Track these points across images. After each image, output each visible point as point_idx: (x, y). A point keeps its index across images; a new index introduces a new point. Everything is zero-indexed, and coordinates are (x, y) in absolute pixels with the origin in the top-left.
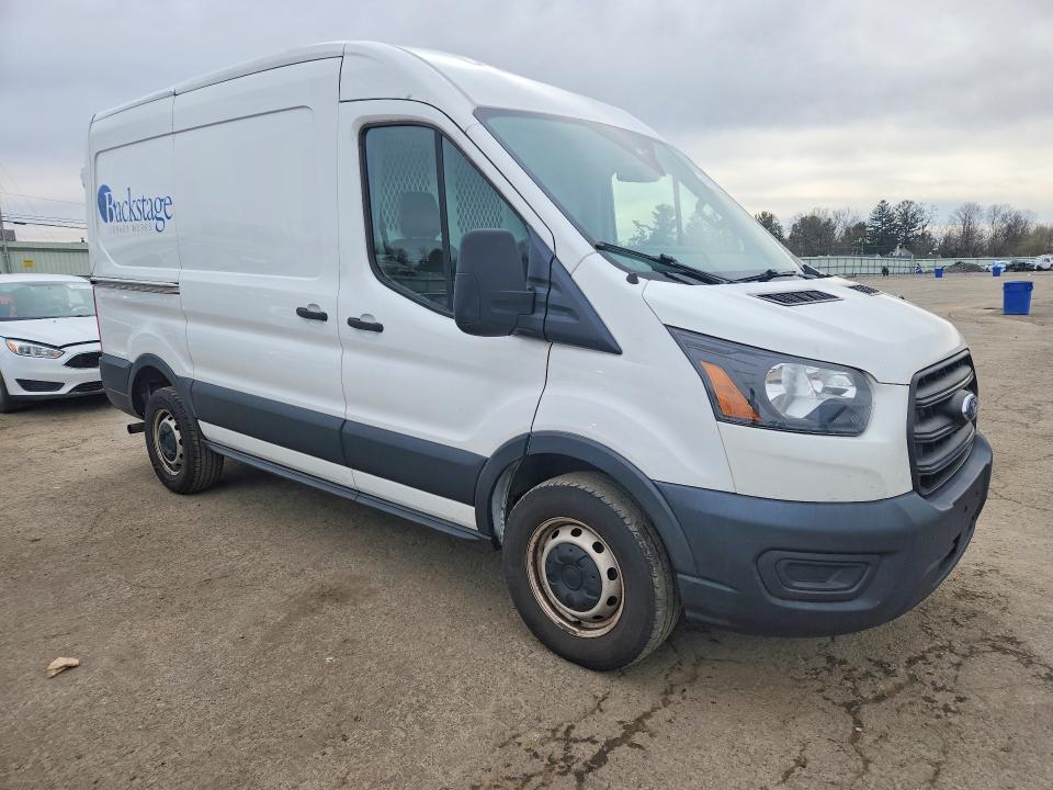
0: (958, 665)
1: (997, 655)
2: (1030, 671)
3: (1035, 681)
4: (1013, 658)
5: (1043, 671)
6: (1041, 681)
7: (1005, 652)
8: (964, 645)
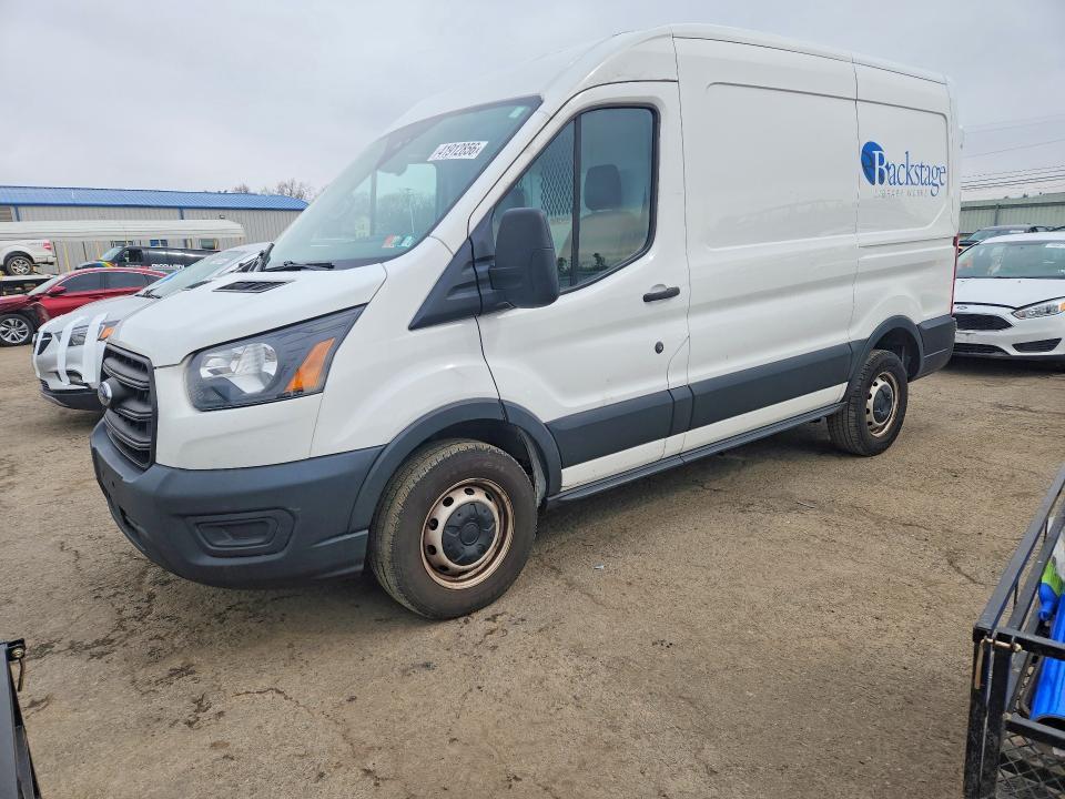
0: (120, 612)
1: (101, 636)
2: (67, 641)
3: (58, 636)
4: (88, 642)
5: (57, 647)
6: (53, 639)
7: (97, 643)
8: (132, 628)
